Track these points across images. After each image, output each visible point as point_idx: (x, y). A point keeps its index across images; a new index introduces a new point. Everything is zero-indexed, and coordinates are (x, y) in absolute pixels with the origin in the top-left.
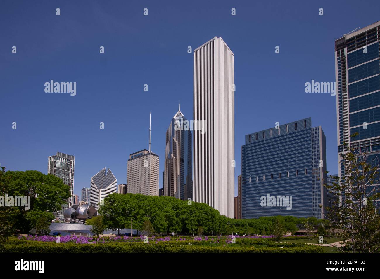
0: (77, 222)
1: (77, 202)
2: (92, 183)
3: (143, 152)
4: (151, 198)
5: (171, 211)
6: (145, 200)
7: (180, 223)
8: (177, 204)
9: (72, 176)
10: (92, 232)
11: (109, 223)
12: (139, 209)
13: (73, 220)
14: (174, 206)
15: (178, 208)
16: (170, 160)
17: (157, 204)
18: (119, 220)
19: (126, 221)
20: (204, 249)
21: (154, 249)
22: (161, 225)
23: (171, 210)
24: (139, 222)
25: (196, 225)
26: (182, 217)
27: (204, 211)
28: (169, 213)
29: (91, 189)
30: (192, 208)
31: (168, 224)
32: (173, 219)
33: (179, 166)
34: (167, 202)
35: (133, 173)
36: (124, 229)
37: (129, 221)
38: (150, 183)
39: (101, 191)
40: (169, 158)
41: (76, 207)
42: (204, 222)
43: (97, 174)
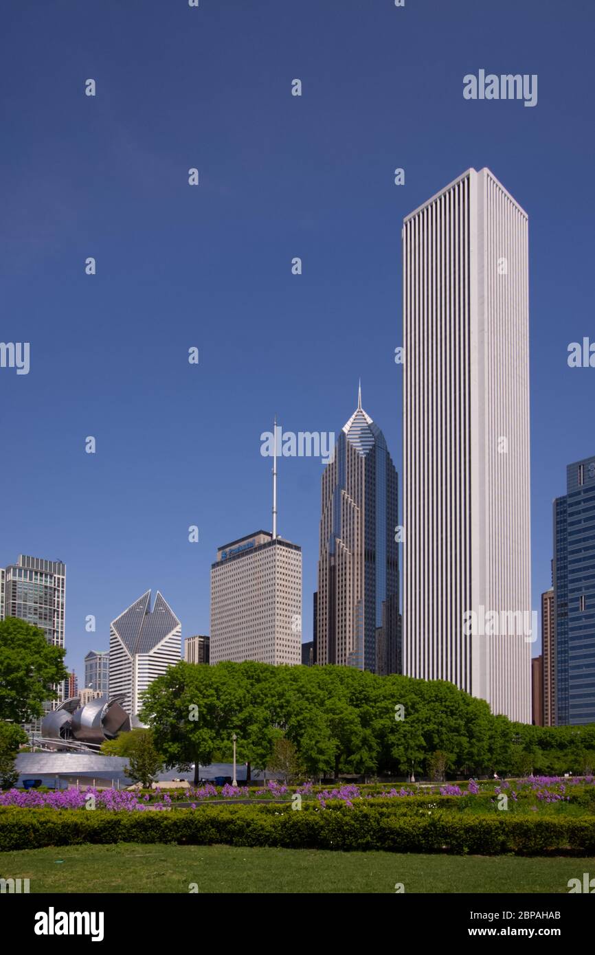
0: (75, 749)
1: (74, 694)
2: (113, 637)
3: (256, 538)
4: (288, 673)
5: (346, 709)
6: (271, 677)
7: (373, 742)
8: (363, 686)
9: (60, 620)
10: (128, 775)
11: (169, 749)
12: (254, 707)
13: (65, 742)
14: (354, 694)
15: (367, 699)
16: (332, 558)
17: (304, 689)
18: (198, 741)
19: (218, 742)
20: (501, 823)
21: (347, 824)
22: (321, 752)
23: (345, 706)
24: (253, 743)
25: (420, 747)
26: (378, 724)
27: (444, 703)
28: (341, 716)
29: (111, 654)
30: (407, 698)
31: (337, 747)
32: (353, 733)
33: (361, 574)
34: (332, 683)
35: (228, 602)
36: (209, 764)
37: (226, 742)
38: (277, 629)
39: (137, 658)
40: (331, 549)
41: (72, 707)
42: (444, 737)
43: (126, 611)
